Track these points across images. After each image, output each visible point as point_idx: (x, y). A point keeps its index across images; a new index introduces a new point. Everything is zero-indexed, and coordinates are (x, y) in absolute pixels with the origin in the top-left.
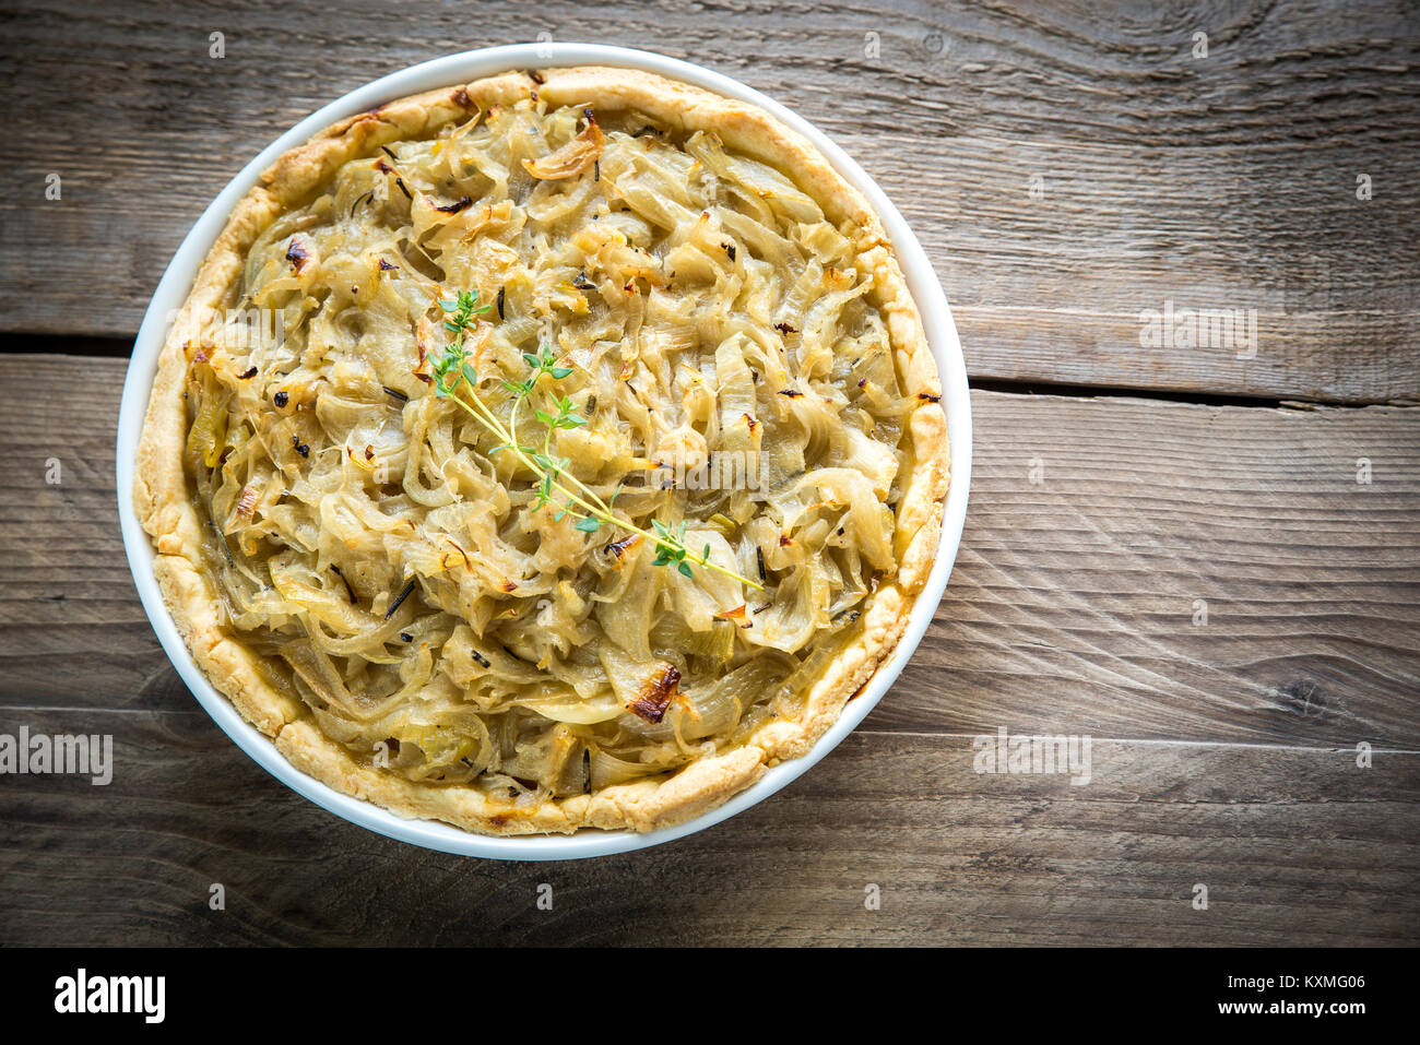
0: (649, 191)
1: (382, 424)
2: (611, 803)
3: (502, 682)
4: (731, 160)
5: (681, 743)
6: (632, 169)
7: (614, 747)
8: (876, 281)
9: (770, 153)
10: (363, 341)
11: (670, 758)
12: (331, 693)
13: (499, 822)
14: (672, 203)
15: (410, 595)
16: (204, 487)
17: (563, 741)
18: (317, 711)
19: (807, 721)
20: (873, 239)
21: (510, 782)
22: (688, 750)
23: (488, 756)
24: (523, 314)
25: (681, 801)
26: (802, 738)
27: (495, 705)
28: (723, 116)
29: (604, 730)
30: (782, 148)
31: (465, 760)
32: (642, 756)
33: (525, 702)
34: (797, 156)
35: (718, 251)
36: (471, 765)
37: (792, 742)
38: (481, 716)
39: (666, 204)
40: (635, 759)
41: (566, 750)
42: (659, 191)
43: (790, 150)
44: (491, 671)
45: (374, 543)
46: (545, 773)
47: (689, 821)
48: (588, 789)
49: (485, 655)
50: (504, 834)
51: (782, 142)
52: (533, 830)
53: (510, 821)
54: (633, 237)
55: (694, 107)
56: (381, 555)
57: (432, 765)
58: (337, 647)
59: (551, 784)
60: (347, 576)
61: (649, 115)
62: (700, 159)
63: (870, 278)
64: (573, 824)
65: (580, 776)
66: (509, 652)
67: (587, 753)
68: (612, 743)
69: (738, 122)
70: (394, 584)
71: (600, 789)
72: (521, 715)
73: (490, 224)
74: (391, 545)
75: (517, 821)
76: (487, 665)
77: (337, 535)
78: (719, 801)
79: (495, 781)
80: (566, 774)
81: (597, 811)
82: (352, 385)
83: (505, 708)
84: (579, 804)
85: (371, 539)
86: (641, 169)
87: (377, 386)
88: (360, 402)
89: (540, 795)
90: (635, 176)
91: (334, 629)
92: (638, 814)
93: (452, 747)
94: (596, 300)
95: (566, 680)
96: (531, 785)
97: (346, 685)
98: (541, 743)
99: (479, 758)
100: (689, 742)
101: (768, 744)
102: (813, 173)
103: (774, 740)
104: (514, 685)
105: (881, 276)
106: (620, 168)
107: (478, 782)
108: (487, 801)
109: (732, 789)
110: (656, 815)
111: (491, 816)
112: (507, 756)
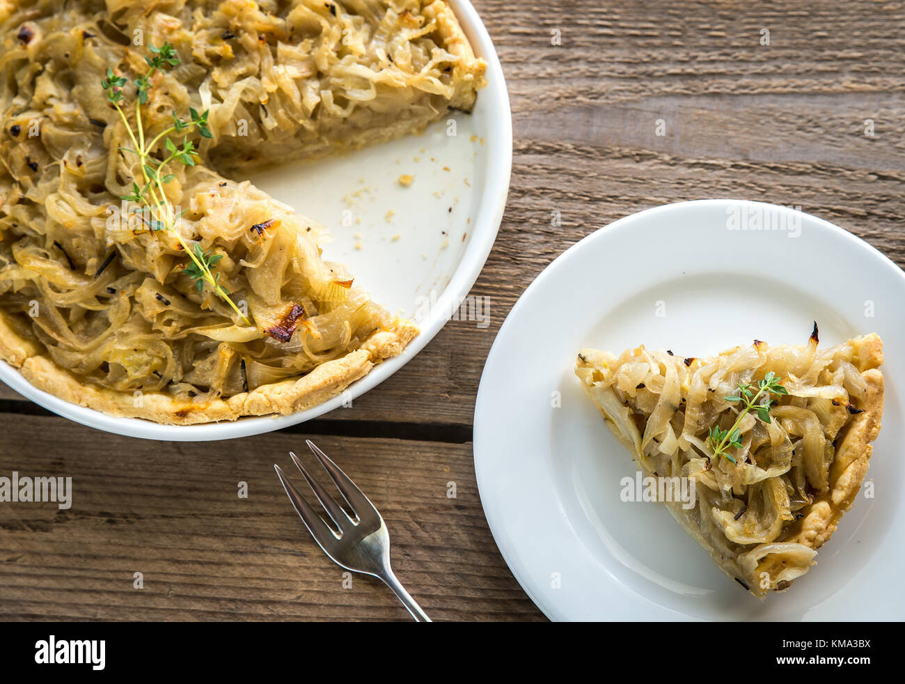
1: (89, 145)
2: (262, 396)
3: (180, 316)
5: (309, 353)
7: (262, 359)
10: (75, 90)
11: (303, 363)
13: (182, 414)
15: (112, 260)
17: (225, 355)
18: (51, 347)
21: (189, 388)
22: (315, 358)
23: (172, 370)
25: (311, 389)
26: (396, 342)
27: (175, 333)
29: (254, 346)
31: (155, 372)
32: (283, 364)
33: (198, 330)
36: (161, 376)
37: (389, 345)
38: (167, 342)
40: (279, 365)
41: (227, 360)
44: (170, 307)
45: (85, 224)
46: (215, 379)
47: (318, 405)
48: (247, 388)
49: (166, 297)
50: (186, 423)
52: (207, 420)
53: (190, 414)
56: (90, 233)
57: (132, 378)
58: (61, 300)
59: (219, 386)
60: (66, 250)
64: (236, 413)
65: (240, 381)
66: (184, 297)
67: (243, 362)
68: (259, 356)
70: (100, 253)
71: (254, 388)
72: (196, 340)
74: (97, 225)
75: (195, 413)
76: (167, 303)
77: (58, 220)
78: (339, 389)
79: (179, 388)
80: (230, 379)
81: (252, 403)
82: (66, 120)
83: (183, 334)
84: (239, 399)
85: (84, 222)
87: (84, 119)
88: (73, 131)
89: (212, 395)
91: (58, 287)
92: (280, 402)
93: (147, 363)
95: (225, 315)
96: (204, 389)
97: (70, 328)
98: (210, 359)
99: (166, 371)
100: (316, 354)
101: (372, 347)
103: (376, 344)
104: (188, 318)
107: (167, 390)
108: (173, 401)
109: (347, 380)
110: (293, 400)
111: (176, 411)
112: (188, 370)
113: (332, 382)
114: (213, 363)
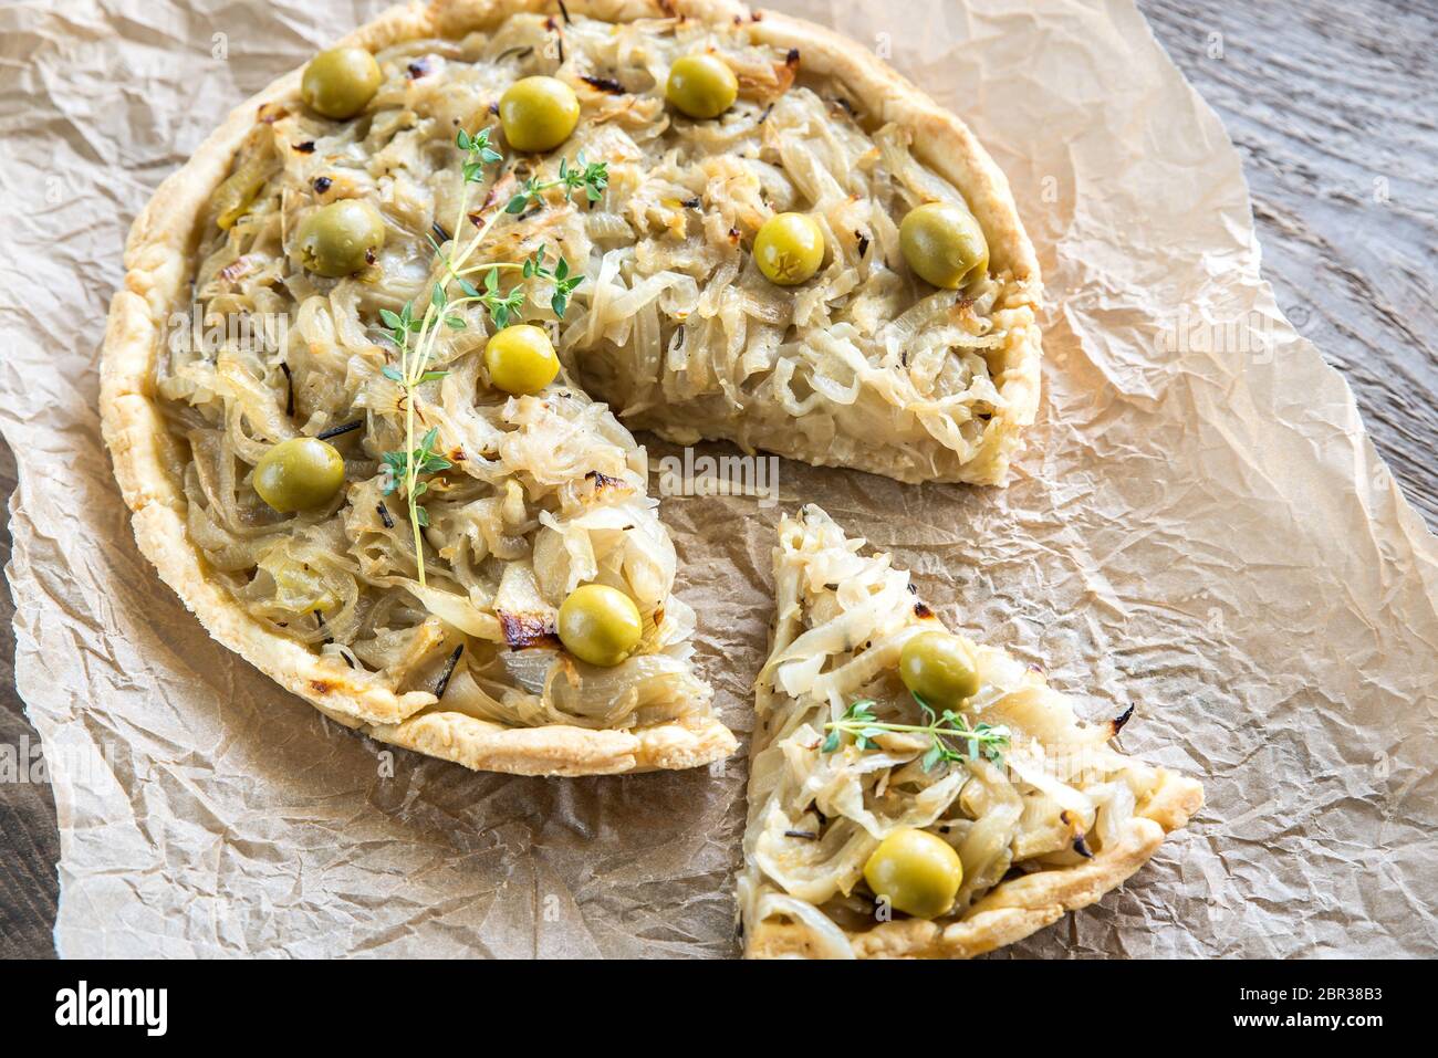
0: (810, 154)
1: (413, 257)
2: (445, 725)
4: (912, 161)
5: (547, 702)
6: (805, 129)
7: (479, 674)
8: (1009, 341)
9: (957, 171)
10: (440, 174)
11: (532, 711)
12: (216, 494)
13: (321, 689)
14: (828, 176)
15: (350, 432)
16: (205, 246)
17: (429, 636)
18: (194, 507)
19: (708, 736)
20: (1024, 298)
21: (350, 655)
22: (554, 713)
23: (342, 625)
24: (614, 212)
25: (520, 748)
26: (693, 751)
27: (377, 574)
28: (925, 117)
29: (481, 648)
30: (970, 169)
31: (317, 612)
32: (505, 697)
33: (413, 586)
34: (984, 184)
35: (849, 237)
36: (321, 623)
37: (680, 750)
38: (359, 581)
39: (820, 173)
40: (497, 696)
41: (429, 642)
42: (821, 159)
43: (979, 175)
44: (391, 533)
45: (339, 359)
46: (394, 661)
49: (392, 515)
51: (975, 164)
53: (335, 692)
54: (770, 191)
55: (900, 98)
56: (341, 375)
57: (278, 604)
58: (247, 449)
59: (396, 675)
60: (295, 382)
61: (851, 90)
62: (880, 148)
63: (1003, 334)
68: (478, 669)
69: (936, 129)
70: (337, 414)
72: (402, 597)
73: (628, 117)
74: (356, 367)
75: (342, 694)
76: (389, 525)
77: (307, 338)
79: (337, 649)
80: (419, 674)
82: (403, 207)
83: (387, 583)
85: (341, 355)
86: (814, 134)
87: (428, 220)
88: (403, 228)
89: (379, 680)
90: (805, 137)
91: (253, 428)
92: (470, 749)
93: (312, 596)
94: (696, 229)
95: (466, 585)
96: (372, 667)
97: (236, 493)
98: (406, 632)
99: (333, 622)
100: (560, 709)
101: (650, 742)
102: (992, 208)
103: (659, 741)
104: (407, 563)
105: (1014, 338)
106: (792, 122)
107: (318, 646)
108: (318, 666)
110: (485, 752)
111: (316, 679)
112: (364, 636)
113: (558, 755)
114: (405, 640)
